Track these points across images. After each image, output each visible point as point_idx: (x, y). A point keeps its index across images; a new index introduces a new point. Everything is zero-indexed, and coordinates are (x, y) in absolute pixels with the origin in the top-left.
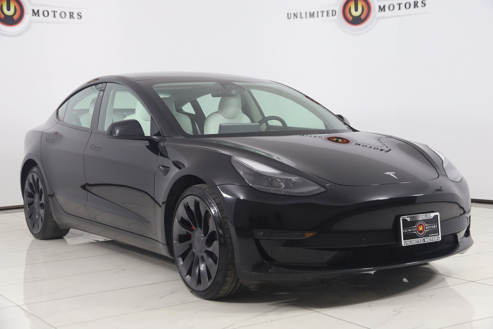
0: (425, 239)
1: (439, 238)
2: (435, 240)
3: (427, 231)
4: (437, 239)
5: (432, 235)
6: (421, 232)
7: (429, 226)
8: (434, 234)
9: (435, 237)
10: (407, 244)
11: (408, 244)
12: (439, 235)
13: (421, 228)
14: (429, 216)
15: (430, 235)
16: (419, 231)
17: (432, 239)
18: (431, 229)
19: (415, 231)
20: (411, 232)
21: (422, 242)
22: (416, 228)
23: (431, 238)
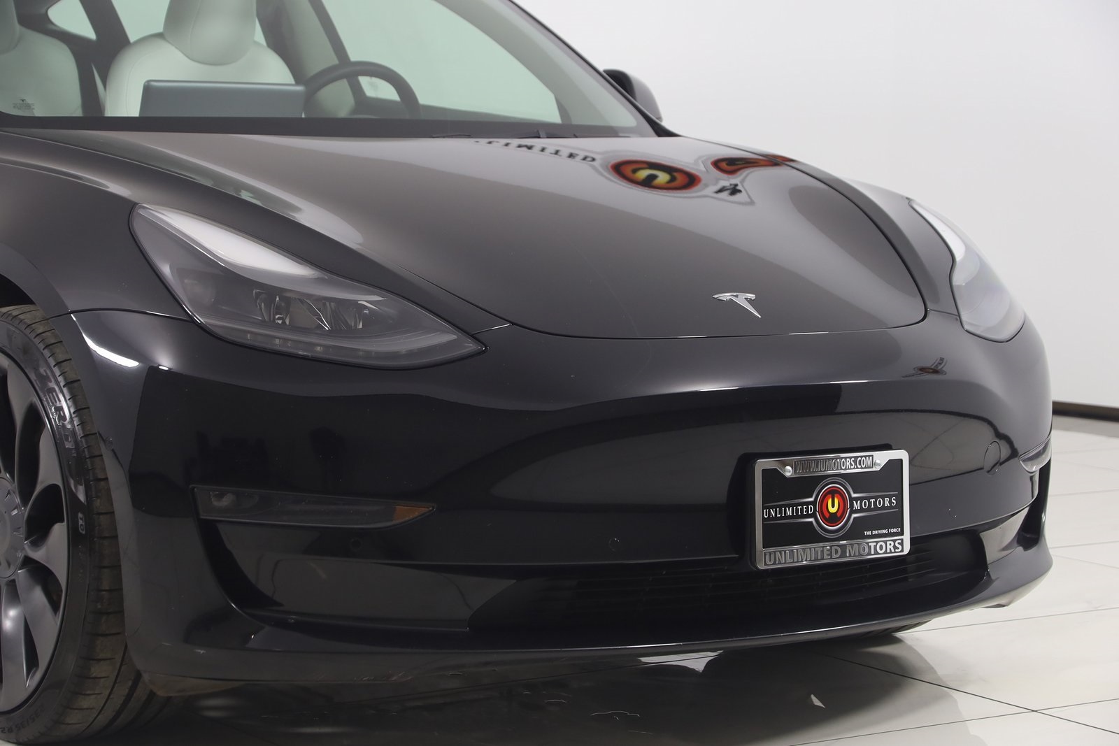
0: (849, 548)
1: (902, 544)
2: (886, 552)
3: (855, 518)
4: (895, 547)
5: (876, 532)
6: (833, 519)
7: (868, 498)
8: (884, 531)
9: (885, 542)
10: (774, 563)
11: (780, 563)
12: (902, 533)
13: (833, 506)
14: (868, 462)
15: (869, 533)
16: (827, 516)
17: (875, 547)
18: (873, 510)
19: (808, 516)
20: (792, 517)
21: (834, 556)
22: (814, 503)
23: (872, 545)
